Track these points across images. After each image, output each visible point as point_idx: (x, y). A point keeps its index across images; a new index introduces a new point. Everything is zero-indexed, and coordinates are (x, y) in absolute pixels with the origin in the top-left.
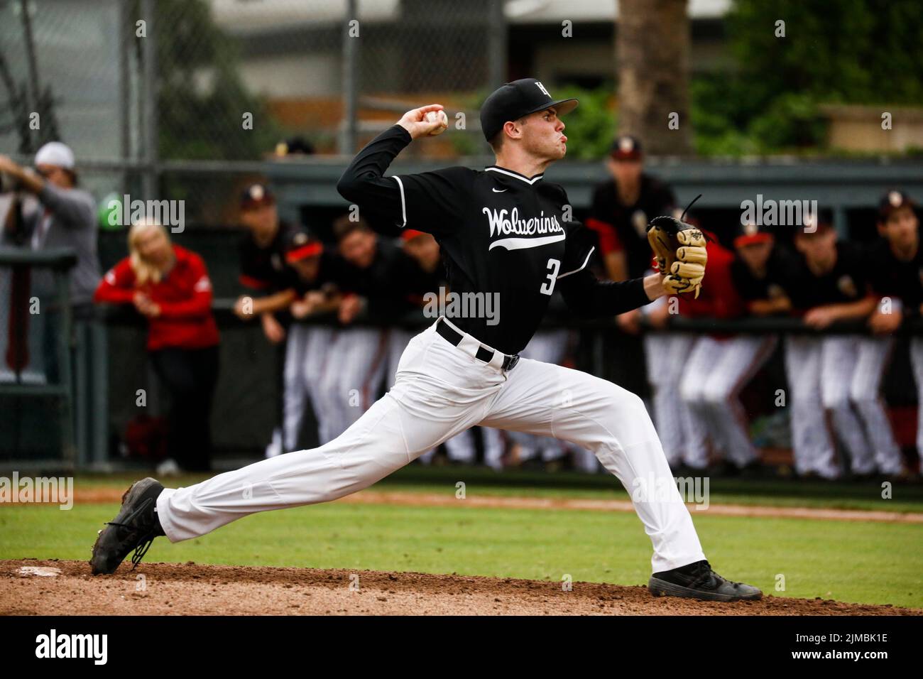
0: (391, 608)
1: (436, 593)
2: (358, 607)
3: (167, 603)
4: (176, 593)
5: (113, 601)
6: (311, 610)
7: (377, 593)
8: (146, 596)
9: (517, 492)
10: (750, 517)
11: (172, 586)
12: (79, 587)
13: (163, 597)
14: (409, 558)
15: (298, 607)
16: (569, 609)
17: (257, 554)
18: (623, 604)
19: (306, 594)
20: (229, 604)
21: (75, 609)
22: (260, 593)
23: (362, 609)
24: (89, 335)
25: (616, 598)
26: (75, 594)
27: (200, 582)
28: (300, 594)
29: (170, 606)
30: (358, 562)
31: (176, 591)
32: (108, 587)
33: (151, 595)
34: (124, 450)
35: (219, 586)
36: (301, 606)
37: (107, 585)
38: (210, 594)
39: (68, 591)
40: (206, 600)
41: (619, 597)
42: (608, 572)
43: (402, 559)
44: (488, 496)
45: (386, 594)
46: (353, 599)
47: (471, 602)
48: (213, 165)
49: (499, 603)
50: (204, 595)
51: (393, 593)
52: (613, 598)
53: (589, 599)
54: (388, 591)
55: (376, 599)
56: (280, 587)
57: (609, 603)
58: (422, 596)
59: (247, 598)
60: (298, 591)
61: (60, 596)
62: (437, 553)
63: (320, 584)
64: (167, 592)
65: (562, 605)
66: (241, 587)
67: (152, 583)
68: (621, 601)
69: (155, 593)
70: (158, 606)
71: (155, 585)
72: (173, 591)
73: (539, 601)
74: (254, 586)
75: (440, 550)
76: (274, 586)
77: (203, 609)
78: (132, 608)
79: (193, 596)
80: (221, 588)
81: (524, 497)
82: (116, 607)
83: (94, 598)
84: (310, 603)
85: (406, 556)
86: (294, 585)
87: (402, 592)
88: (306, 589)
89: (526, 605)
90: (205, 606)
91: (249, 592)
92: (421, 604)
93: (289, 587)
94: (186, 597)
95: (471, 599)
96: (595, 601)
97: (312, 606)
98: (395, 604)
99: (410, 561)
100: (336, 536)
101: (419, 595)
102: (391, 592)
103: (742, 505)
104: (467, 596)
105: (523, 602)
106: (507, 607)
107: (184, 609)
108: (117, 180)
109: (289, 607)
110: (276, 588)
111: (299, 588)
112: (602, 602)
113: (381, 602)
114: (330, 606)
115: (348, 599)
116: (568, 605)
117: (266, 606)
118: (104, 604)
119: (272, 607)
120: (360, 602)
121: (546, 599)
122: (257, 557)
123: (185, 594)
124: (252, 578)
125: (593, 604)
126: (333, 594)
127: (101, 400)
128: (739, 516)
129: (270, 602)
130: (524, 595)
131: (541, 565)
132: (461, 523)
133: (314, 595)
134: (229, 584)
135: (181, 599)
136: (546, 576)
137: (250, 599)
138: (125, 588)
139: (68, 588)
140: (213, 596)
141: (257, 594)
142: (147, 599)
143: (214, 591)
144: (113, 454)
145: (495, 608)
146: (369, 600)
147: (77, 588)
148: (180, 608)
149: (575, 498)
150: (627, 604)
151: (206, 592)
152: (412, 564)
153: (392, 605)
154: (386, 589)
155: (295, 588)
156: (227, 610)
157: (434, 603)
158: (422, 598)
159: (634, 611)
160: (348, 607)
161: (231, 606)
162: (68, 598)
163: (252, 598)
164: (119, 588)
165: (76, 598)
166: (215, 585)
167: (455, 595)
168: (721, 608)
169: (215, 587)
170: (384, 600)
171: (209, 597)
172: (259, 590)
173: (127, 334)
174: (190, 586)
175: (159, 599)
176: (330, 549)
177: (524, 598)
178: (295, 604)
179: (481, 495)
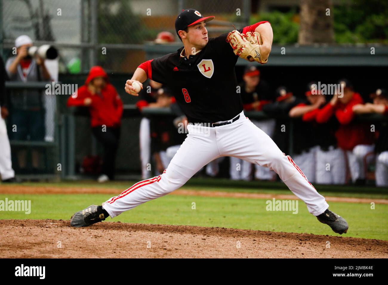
0: (208, 243)
1: (227, 237)
2: (193, 242)
3: (110, 240)
4: (114, 235)
5: (86, 238)
6: (173, 244)
7: (201, 236)
8: (101, 236)
9: (256, 191)
10: (360, 203)
11: (112, 232)
12: (72, 232)
13: (108, 237)
14: (211, 221)
15: (167, 242)
16: (287, 244)
17: (145, 218)
18: (310, 242)
19: (170, 236)
20: (137, 240)
21: (70, 242)
22: (150, 236)
23: (195, 243)
24: (67, 120)
25: (307, 240)
26: (70, 235)
27: (124, 231)
28: (168, 237)
29: (111, 241)
30: (189, 222)
31: (114, 234)
32: (84, 232)
33: (103, 236)
34: (82, 170)
35: (132, 232)
36: (168, 242)
37: (83, 231)
38: (128, 236)
39: (66, 234)
40: (127, 238)
41: (308, 239)
42: (300, 227)
43: (208, 221)
44: (243, 192)
45: (205, 237)
46: (191, 239)
47: (243, 241)
48: (120, 46)
49: (255, 242)
50: (126, 236)
51: (209, 236)
52: (306, 240)
53: (295, 240)
54: (206, 235)
55: (201, 239)
56: (159, 233)
57: (304, 242)
58: (221, 238)
59: (145, 238)
60: (167, 235)
61: (63, 236)
62: (224, 218)
63: (176, 232)
64: (110, 235)
65: (283, 243)
66: (142, 233)
67: (103, 231)
68: (309, 241)
69: (104, 235)
70: (106, 241)
71: (104, 232)
72: (112, 234)
73: (273, 240)
74: (147, 232)
75: (225, 217)
76: (156, 233)
77: (126, 242)
78: (95, 241)
79: (121, 237)
80: (133, 233)
81: (259, 193)
82: (87, 241)
83: (78, 237)
84: (172, 240)
85: (210, 219)
86: (165, 232)
87: (212, 236)
88: (170, 234)
89: (267, 243)
90: (126, 241)
91: (145, 235)
92: (221, 242)
93: (163, 233)
94: (118, 237)
95: (243, 240)
96: (297, 241)
97: (173, 242)
98: (210, 241)
99: (212, 222)
100: (178, 210)
101: (220, 238)
102: (208, 236)
103: (356, 198)
104: (241, 238)
105: (266, 241)
106: (259, 243)
107: (117, 242)
108: (78, 52)
109: (163, 242)
110: (157, 234)
111: (167, 234)
112: (301, 242)
113: (203, 240)
114: (181, 242)
115: (189, 239)
116: (286, 243)
117: (153, 242)
118: (82, 240)
119: (156, 242)
120: (194, 241)
121: (276, 240)
122: (145, 219)
123: (118, 236)
124: (146, 229)
125: (297, 242)
126: (182, 237)
127: (72, 148)
128: (355, 203)
129: (155, 239)
130: (266, 238)
131: (270, 224)
132: (233, 205)
133: (174, 237)
134: (137, 231)
135: (116, 238)
136: (273, 229)
137: (146, 238)
138: (91, 233)
139: (66, 232)
140: (130, 237)
141: (149, 236)
142: (101, 238)
143: (130, 234)
144: (77, 172)
145: (253, 244)
146: (198, 240)
147: (71, 233)
148: (116, 242)
149: (282, 194)
150: (312, 242)
151: (127, 235)
152: (213, 223)
153: (208, 242)
154: (205, 235)
155: (165, 234)
156: (136, 243)
157: (226, 241)
158: (221, 239)
159: (315, 245)
160: (189, 242)
161: (138, 241)
162: (66, 237)
163: (147, 238)
164: (89, 233)
165: (70, 237)
166: (130, 232)
167: (236, 238)
168: (353, 245)
169: (130, 233)
170: (205, 239)
171: (128, 237)
172: (150, 235)
173: (83, 120)
174: (119, 232)
175: (106, 238)
176: (176, 216)
177: (266, 240)
178: (166, 241)
179: (240, 192)
